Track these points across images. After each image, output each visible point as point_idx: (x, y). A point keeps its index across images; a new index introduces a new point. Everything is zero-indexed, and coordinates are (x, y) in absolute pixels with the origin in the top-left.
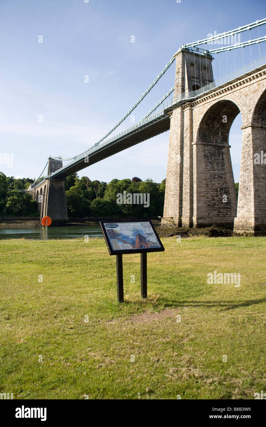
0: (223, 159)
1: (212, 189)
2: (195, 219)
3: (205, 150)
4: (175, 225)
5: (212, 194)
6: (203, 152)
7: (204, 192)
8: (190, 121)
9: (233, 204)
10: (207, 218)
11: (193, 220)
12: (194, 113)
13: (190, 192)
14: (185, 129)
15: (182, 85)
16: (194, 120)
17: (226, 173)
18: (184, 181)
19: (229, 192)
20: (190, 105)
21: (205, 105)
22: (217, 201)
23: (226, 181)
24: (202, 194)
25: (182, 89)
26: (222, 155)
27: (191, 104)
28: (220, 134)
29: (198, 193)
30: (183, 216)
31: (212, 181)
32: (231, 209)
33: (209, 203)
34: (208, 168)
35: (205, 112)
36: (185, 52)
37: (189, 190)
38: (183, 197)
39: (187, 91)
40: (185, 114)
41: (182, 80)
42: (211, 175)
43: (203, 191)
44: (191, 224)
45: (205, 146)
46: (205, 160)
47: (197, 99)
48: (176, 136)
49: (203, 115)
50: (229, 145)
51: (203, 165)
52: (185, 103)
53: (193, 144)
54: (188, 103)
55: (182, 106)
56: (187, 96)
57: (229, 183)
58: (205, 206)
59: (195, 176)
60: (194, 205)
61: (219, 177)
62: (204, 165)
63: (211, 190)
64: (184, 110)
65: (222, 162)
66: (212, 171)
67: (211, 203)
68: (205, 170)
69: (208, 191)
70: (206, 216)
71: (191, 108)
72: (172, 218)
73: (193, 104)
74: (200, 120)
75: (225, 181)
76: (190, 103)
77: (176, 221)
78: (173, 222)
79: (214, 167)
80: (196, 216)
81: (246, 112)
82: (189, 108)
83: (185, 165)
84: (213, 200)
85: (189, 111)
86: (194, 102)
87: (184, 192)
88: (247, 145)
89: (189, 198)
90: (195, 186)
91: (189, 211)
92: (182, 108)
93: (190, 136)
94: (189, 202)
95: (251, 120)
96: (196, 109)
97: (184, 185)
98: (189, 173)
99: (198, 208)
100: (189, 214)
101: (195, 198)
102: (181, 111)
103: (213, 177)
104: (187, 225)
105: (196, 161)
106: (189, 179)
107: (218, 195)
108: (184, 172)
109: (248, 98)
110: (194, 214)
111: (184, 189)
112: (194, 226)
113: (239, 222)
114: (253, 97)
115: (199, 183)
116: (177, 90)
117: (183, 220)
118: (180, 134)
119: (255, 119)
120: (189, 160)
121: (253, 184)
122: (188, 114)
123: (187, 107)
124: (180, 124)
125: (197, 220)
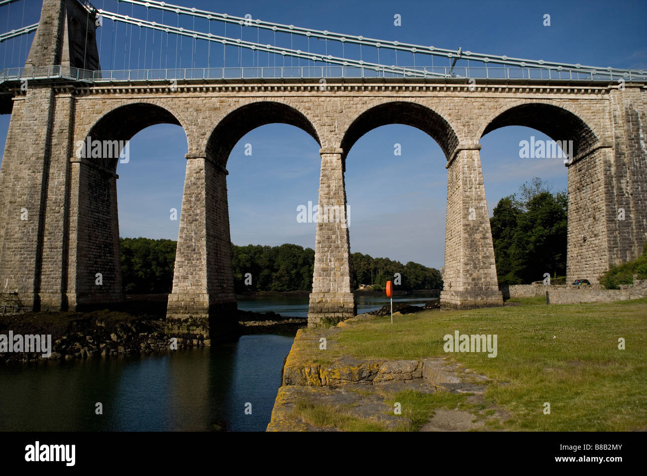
0: (109, 196)
1: (95, 245)
2: (72, 296)
3: (89, 175)
4: (21, 307)
5: (94, 253)
6: (87, 179)
7: (86, 249)
8: (70, 119)
9: (117, 272)
10: (89, 296)
11: (69, 299)
12: (78, 107)
13: (63, 247)
14: (56, 129)
15: (57, 49)
16: (77, 120)
17: (111, 219)
18: (46, 225)
19: (113, 251)
20: (73, 91)
21: (108, 101)
22: (100, 265)
23: (111, 234)
24: (84, 252)
25: (56, 56)
26: (109, 189)
27: (75, 90)
29: (79, 249)
30: (42, 291)
31: (95, 231)
32: (115, 280)
33: (91, 268)
34: (92, 207)
35: (105, 112)
37: (62, 243)
38: (44, 254)
39: (66, 63)
40: (59, 102)
41: (57, 41)
42: (95, 221)
43: (85, 246)
44: (65, 305)
45: (90, 169)
46: (89, 193)
47: (92, 85)
49: (101, 116)
50: (117, 173)
52: (65, 84)
53: (72, 160)
54: (72, 86)
55: (55, 87)
56: (65, 71)
57: (114, 237)
58: (87, 274)
59: (74, 219)
60: (69, 270)
61: (104, 226)
62: (87, 200)
63: (93, 246)
64: (57, 96)
65: (108, 200)
66: (97, 214)
67: (94, 268)
68: (89, 210)
69: (90, 246)
70: (87, 292)
71: (74, 97)
72: (16, 294)
73: (80, 91)
74: (94, 123)
75: (110, 232)
76: (75, 88)
77: (29, 299)
79: (98, 207)
80: (74, 291)
81: (196, 134)
82: (70, 95)
83: (51, 196)
84: (96, 263)
85: (68, 100)
86: (82, 88)
87: (46, 244)
88: (195, 184)
89: (60, 257)
90: (73, 236)
91: (60, 281)
92: (53, 90)
93: (68, 145)
94: (60, 264)
95: (204, 149)
96: (84, 102)
97: (46, 233)
98: (62, 211)
99: (78, 277)
100: (59, 287)
101: (73, 258)
102: (49, 95)
103: (97, 224)
104: (54, 307)
105: (77, 193)
106: (61, 223)
107: (101, 256)
108: (48, 209)
109: (201, 116)
110: (69, 287)
111: (45, 239)
112: (70, 309)
113: (177, 301)
114: (210, 116)
115: (80, 231)
116: (44, 55)
117: (45, 298)
118: (44, 137)
119: (208, 149)
120: (63, 188)
121: (204, 243)
122: (68, 107)
123: (65, 92)
124: (46, 119)
125: (78, 297)
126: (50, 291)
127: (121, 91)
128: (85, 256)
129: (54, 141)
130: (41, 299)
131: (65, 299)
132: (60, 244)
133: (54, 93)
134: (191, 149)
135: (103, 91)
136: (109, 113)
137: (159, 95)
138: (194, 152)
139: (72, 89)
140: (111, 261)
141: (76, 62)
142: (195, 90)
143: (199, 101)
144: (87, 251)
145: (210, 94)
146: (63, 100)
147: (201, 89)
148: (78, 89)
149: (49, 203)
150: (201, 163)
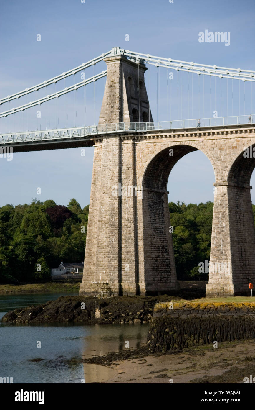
0: (163, 210)
1: (155, 248)
2: (143, 286)
3: (149, 198)
4: (111, 292)
5: (155, 254)
6: (147, 201)
7: (149, 252)
8: (133, 159)
9: (172, 266)
10: (154, 285)
11: (141, 287)
12: (137, 149)
13: (135, 251)
14: (124, 167)
15: (120, 107)
16: (137, 159)
17: (166, 227)
18: (123, 236)
19: (168, 251)
20: (133, 138)
21: (158, 144)
22: (160, 262)
23: (166, 238)
24: (148, 254)
25: (120, 112)
26: (162, 204)
27: (135, 137)
28: (161, 177)
29: (145, 252)
30: (123, 281)
31: (155, 238)
32: (171, 273)
33: (153, 265)
34: (152, 220)
35: (156, 153)
36: (124, 60)
37: (134, 248)
38: (123, 256)
40: (124, 147)
41: (119, 101)
42: (154, 230)
43: (148, 249)
44: (138, 292)
45: (149, 193)
46: (149, 211)
47: (145, 133)
48: (111, 175)
49: (153, 156)
50: (168, 191)
52: (127, 134)
54: (132, 135)
55: (121, 136)
56: (127, 125)
57: (168, 240)
58: (151, 269)
59: (141, 231)
60: (140, 267)
61: (160, 233)
62: (148, 216)
63: (154, 248)
64: (122, 143)
65: (162, 213)
66: (155, 225)
67: (155, 265)
68: (150, 224)
69: (152, 249)
70: (152, 282)
71: (134, 143)
72: (107, 284)
73: (138, 137)
74: (149, 161)
75: (165, 237)
76: (134, 135)
77: (115, 288)
78: (109, 289)
79: (156, 220)
80: (143, 281)
81: (220, 168)
82: (132, 142)
83: (124, 215)
84: (157, 261)
85: (131, 145)
86: (139, 136)
87: (124, 250)
88: (221, 205)
89: (133, 259)
90: (141, 243)
91: (134, 275)
92: (120, 138)
93: (133, 179)
94: (134, 263)
95: (226, 178)
96: (141, 145)
97: (123, 241)
98: (133, 226)
99: (146, 272)
100: (134, 279)
101: (141, 259)
102: (118, 143)
103: (156, 232)
104: (132, 293)
105: (141, 212)
106: (133, 235)
107: (160, 255)
108: (123, 224)
109: (223, 153)
110: (140, 279)
111: (123, 246)
112: (142, 294)
113: (212, 289)
114: (230, 153)
115: (145, 239)
116: (112, 112)
117: (125, 287)
118: (117, 174)
119: (230, 177)
120: (132, 210)
121: (229, 248)
122: (131, 150)
123: (128, 139)
124: (117, 161)
125: (146, 286)
126: (129, 282)
127: (166, 136)
128: (149, 256)
129: (124, 177)
130: (123, 287)
131: (138, 287)
132: (133, 249)
133: (121, 141)
134: (217, 179)
135: (154, 137)
136: (159, 154)
137: (193, 138)
138: (220, 181)
139: (131, 137)
140: (167, 259)
141: (134, 116)
142: (218, 133)
143: (222, 142)
144: (150, 253)
145: (229, 136)
146: (127, 144)
147: (223, 133)
148: (136, 137)
149: (123, 220)
150: (225, 189)
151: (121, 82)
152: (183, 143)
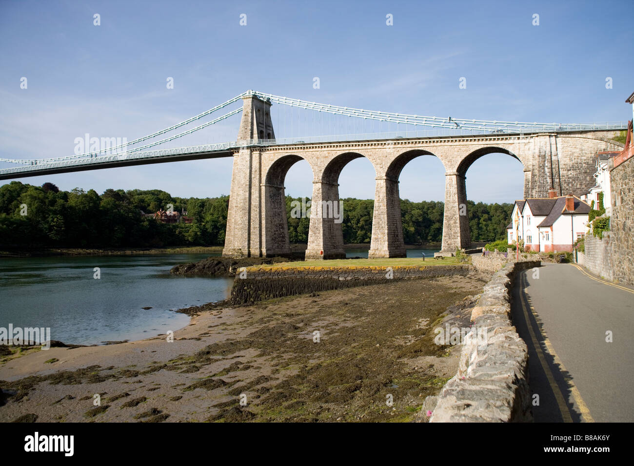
0: (280, 199)
1: (274, 225)
2: (264, 251)
3: (270, 191)
4: (243, 255)
5: (274, 229)
6: (269, 193)
8: (259, 164)
9: (286, 237)
10: (272, 250)
12: (262, 157)
14: (253, 170)
15: (251, 129)
16: (262, 164)
17: (282, 211)
18: (252, 217)
19: (284, 227)
20: (260, 150)
21: (276, 154)
22: (277, 235)
24: (269, 229)
25: (251, 133)
26: (280, 195)
28: (280, 177)
29: (266, 228)
30: (251, 248)
31: (274, 218)
32: (285, 242)
33: (272, 237)
34: (272, 207)
35: (275, 160)
36: (255, 98)
38: (251, 231)
39: (256, 135)
40: (254, 156)
41: (251, 125)
42: (274, 213)
43: (269, 226)
44: (261, 255)
45: (270, 188)
46: (270, 200)
47: (268, 147)
48: (244, 175)
49: (273, 162)
50: (284, 186)
51: (269, 204)
52: (256, 147)
53: (261, 185)
56: (256, 141)
57: (284, 220)
58: (271, 240)
59: (263, 214)
60: (262, 238)
61: (278, 215)
66: (274, 210)
67: (274, 237)
68: (270, 209)
69: (272, 226)
70: (271, 248)
71: (260, 153)
72: (240, 249)
73: (263, 150)
74: (270, 166)
75: (282, 218)
76: (260, 148)
77: (246, 252)
78: (242, 253)
79: (275, 206)
80: (265, 248)
81: (317, 171)
82: (258, 152)
83: (252, 203)
84: (275, 234)
85: (258, 155)
86: (264, 148)
87: (252, 226)
88: (317, 196)
89: (258, 232)
90: (264, 222)
91: (258, 243)
92: (251, 150)
93: (259, 178)
94: (258, 235)
95: (321, 178)
96: (265, 155)
97: (252, 221)
98: (258, 210)
99: (266, 241)
100: (258, 246)
101: (264, 233)
102: (249, 153)
104: (257, 256)
105: (264, 201)
106: (258, 216)
107: (278, 230)
108: (252, 209)
109: (319, 161)
110: (263, 246)
111: (251, 224)
112: (263, 256)
113: (309, 253)
114: (324, 161)
115: (267, 219)
116: (246, 132)
117: (252, 251)
118: (248, 174)
119: (323, 178)
120: (258, 199)
121: (322, 225)
122: (258, 158)
123: (256, 150)
124: (249, 165)
125: (267, 251)
126: (255, 248)
127: (282, 149)
128: (270, 231)
129: (253, 176)
131: (261, 251)
132: (258, 226)
133: (251, 152)
134: (315, 178)
135: (273, 149)
136: (277, 161)
137: (300, 150)
138: (316, 180)
139: (258, 149)
140: (283, 232)
141: (261, 135)
142: (316, 147)
143: (318, 153)
145: (323, 149)
146: (256, 154)
147: (319, 147)
148: (262, 149)
149: (252, 206)
150: (320, 185)
151: (252, 113)
152: (293, 154)
